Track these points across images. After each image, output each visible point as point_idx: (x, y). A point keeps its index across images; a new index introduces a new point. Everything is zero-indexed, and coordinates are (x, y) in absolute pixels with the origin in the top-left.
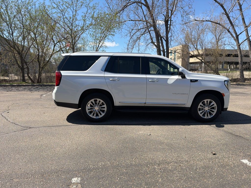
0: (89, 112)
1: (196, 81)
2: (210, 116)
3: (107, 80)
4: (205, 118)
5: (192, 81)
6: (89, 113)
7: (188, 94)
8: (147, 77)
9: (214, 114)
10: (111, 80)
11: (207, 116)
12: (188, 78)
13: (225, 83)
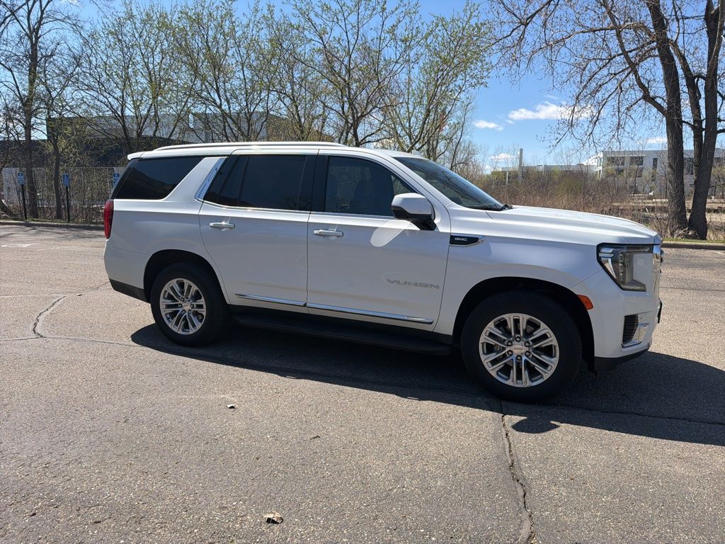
0: (170, 313)
1: (472, 240)
2: (533, 382)
3: (204, 226)
4: (509, 383)
5: (454, 240)
6: (168, 319)
7: (441, 287)
8: (309, 221)
9: (547, 374)
10: (212, 227)
11: (519, 377)
12: (442, 229)
13: (600, 255)
